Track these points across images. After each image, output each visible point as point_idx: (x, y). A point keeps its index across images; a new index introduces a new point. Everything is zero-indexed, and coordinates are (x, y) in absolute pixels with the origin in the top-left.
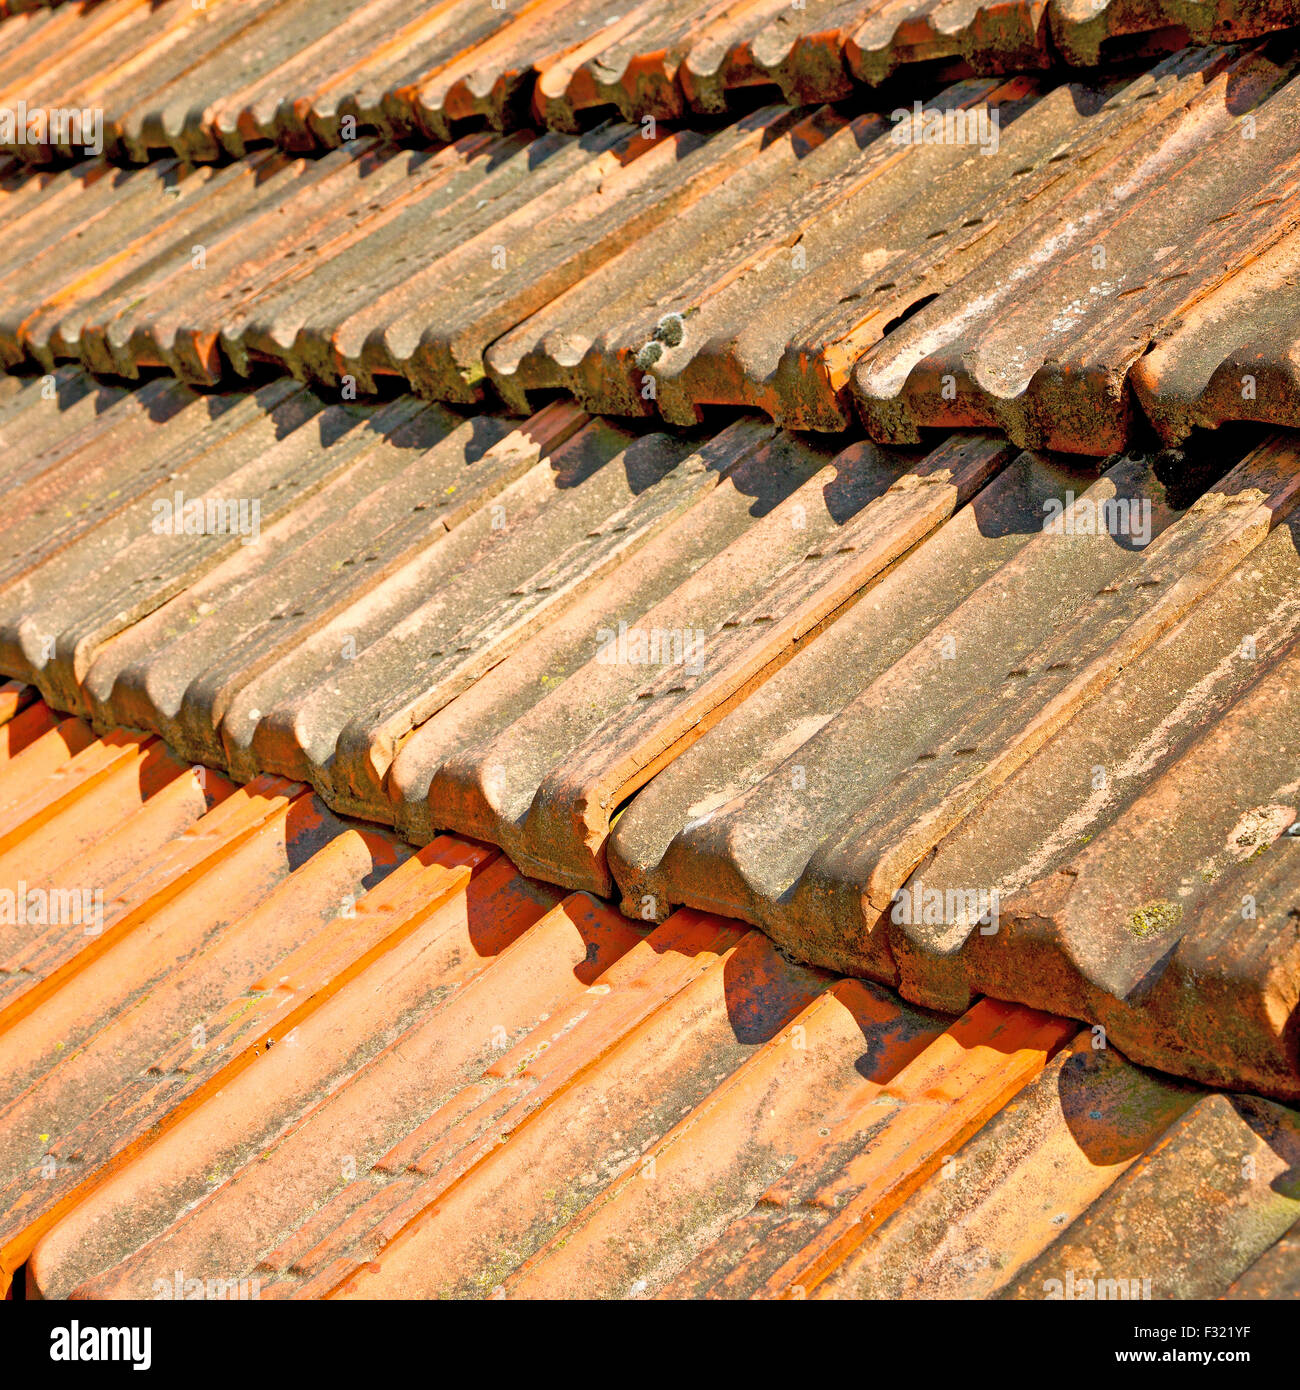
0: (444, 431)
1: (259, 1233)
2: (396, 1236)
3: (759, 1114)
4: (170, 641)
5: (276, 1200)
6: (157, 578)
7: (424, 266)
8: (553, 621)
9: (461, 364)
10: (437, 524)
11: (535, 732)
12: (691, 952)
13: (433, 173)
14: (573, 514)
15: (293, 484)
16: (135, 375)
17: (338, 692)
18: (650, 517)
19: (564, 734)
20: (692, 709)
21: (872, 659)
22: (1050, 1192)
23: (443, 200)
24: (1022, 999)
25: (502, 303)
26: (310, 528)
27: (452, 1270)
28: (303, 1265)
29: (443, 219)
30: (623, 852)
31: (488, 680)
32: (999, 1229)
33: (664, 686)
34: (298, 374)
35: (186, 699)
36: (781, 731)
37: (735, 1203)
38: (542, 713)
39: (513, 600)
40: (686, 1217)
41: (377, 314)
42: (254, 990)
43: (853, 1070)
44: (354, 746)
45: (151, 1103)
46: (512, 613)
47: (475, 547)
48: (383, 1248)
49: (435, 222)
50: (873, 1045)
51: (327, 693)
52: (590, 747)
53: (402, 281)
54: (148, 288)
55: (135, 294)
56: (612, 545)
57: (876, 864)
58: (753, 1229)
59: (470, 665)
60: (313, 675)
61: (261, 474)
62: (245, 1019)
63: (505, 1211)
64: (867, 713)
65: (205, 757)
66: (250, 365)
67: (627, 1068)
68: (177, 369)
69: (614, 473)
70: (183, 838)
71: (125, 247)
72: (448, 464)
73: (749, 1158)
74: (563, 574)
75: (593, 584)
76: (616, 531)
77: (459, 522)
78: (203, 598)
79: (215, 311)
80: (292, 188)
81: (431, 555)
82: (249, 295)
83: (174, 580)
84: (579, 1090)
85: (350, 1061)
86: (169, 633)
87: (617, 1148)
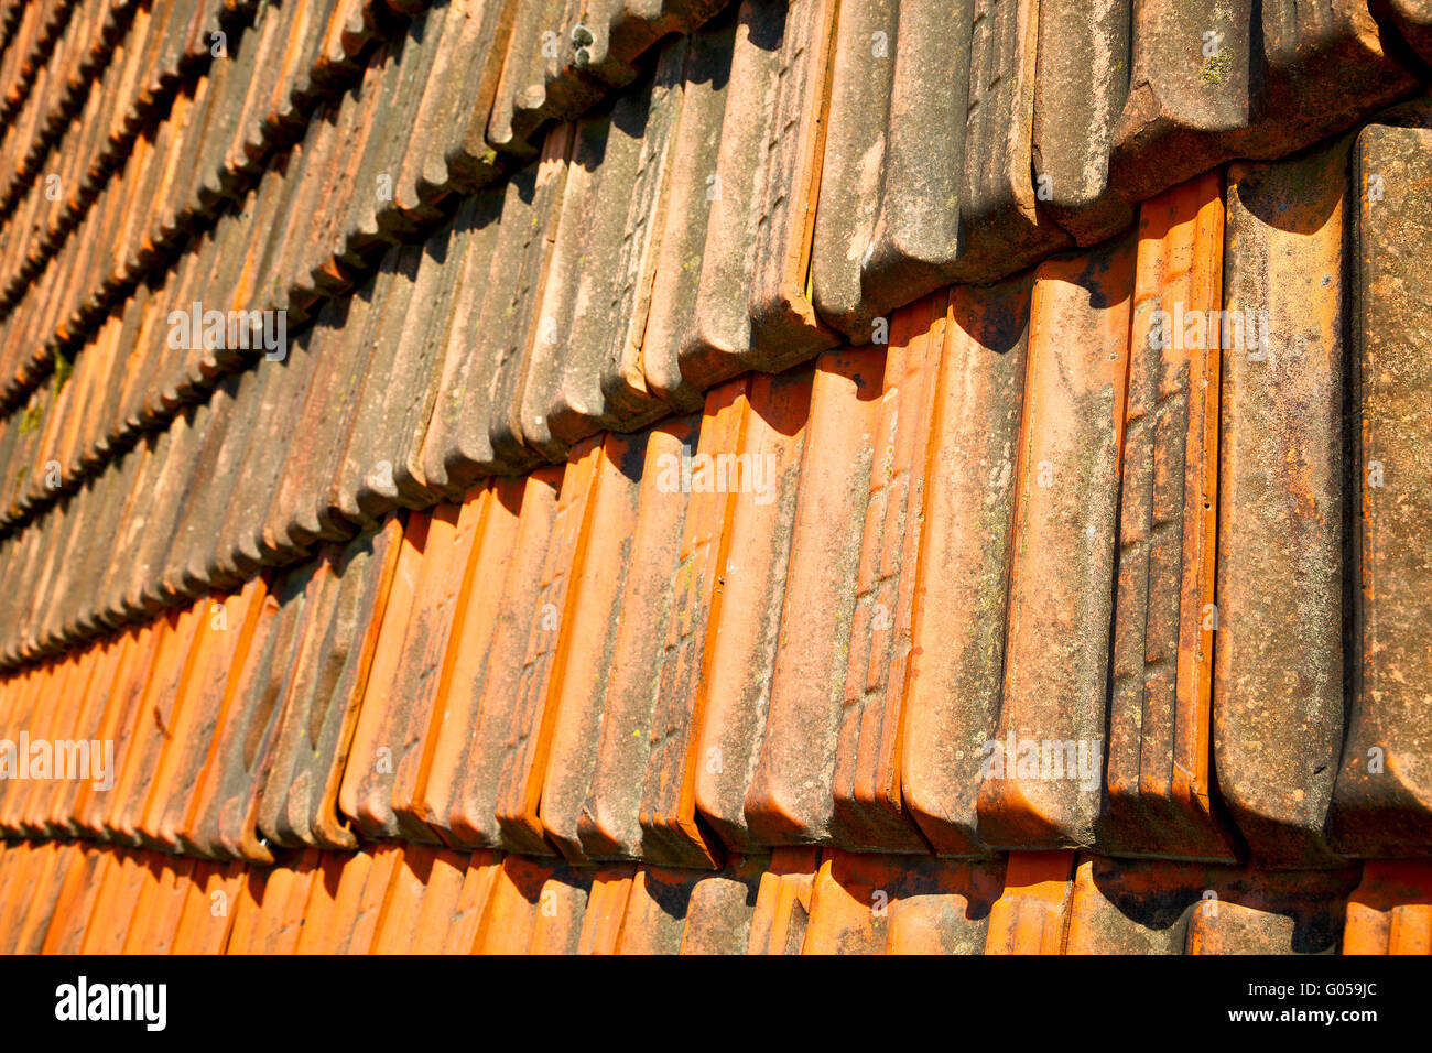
0: (500, 201)
1: (818, 686)
2: (913, 623)
3: (1064, 378)
4: (455, 424)
5: (811, 660)
6: (417, 399)
7: (411, 131)
8: (662, 233)
9: (479, 156)
10: (545, 243)
11: (714, 293)
12: (925, 329)
13: (371, 89)
14: (615, 175)
15: (445, 293)
16: (307, 316)
17: (576, 370)
18: (663, 138)
19: (730, 281)
20: (799, 204)
21: (871, 95)
22: (1302, 272)
23: (389, 97)
24: (1174, 182)
25: (473, 108)
26: (474, 307)
27: (962, 614)
28: (873, 684)
29: (398, 104)
30: (833, 310)
31: (657, 292)
32: (1293, 317)
33: (767, 206)
34: (394, 241)
35: (493, 443)
36: (858, 174)
37: (1100, 439)
38: (708, 282)
39: (629, 242)
40: (1079, 470)
41: (408, 174)
42: (683, 559)
43: (1093, 311)
44: (615, 389)
45: (685, 666)
46: (636, 248)
47: (576, 238)
48: (912, 636)
49: (395, 109)
50: (1091, 287)
51: (570, 375)
52: (759, 271)
53: (407, 147)
54: (277, 267)
55: (272, 277)
56: (656, 169)
57: (1010, 184)
58: (1142, 442)
59: (640, 292)
60: (553, 374)
61: (421, 304)
62: (694, 578)
63: (960, 557)
64: (906, 118)
65: (529, 465)
66: (363, 259)
67: (954, 421)
68: (328, 294)
69: (617, 138)
70: (560, 516)
71: (244, 261)
72: (519, 213)
73: (1082, 408)
74: (644, 206)
75: (666, 196)
76: (650, 161)
77: (555, 234)
78: (451, 388)
79: (322, 248)
80: (303, 160)
81: (557, 260)
82: (332, 226)
83: (428, 392)
84: (940, 456)
85: (774, 552)
86: (449, 420)
87: (991, 469)
